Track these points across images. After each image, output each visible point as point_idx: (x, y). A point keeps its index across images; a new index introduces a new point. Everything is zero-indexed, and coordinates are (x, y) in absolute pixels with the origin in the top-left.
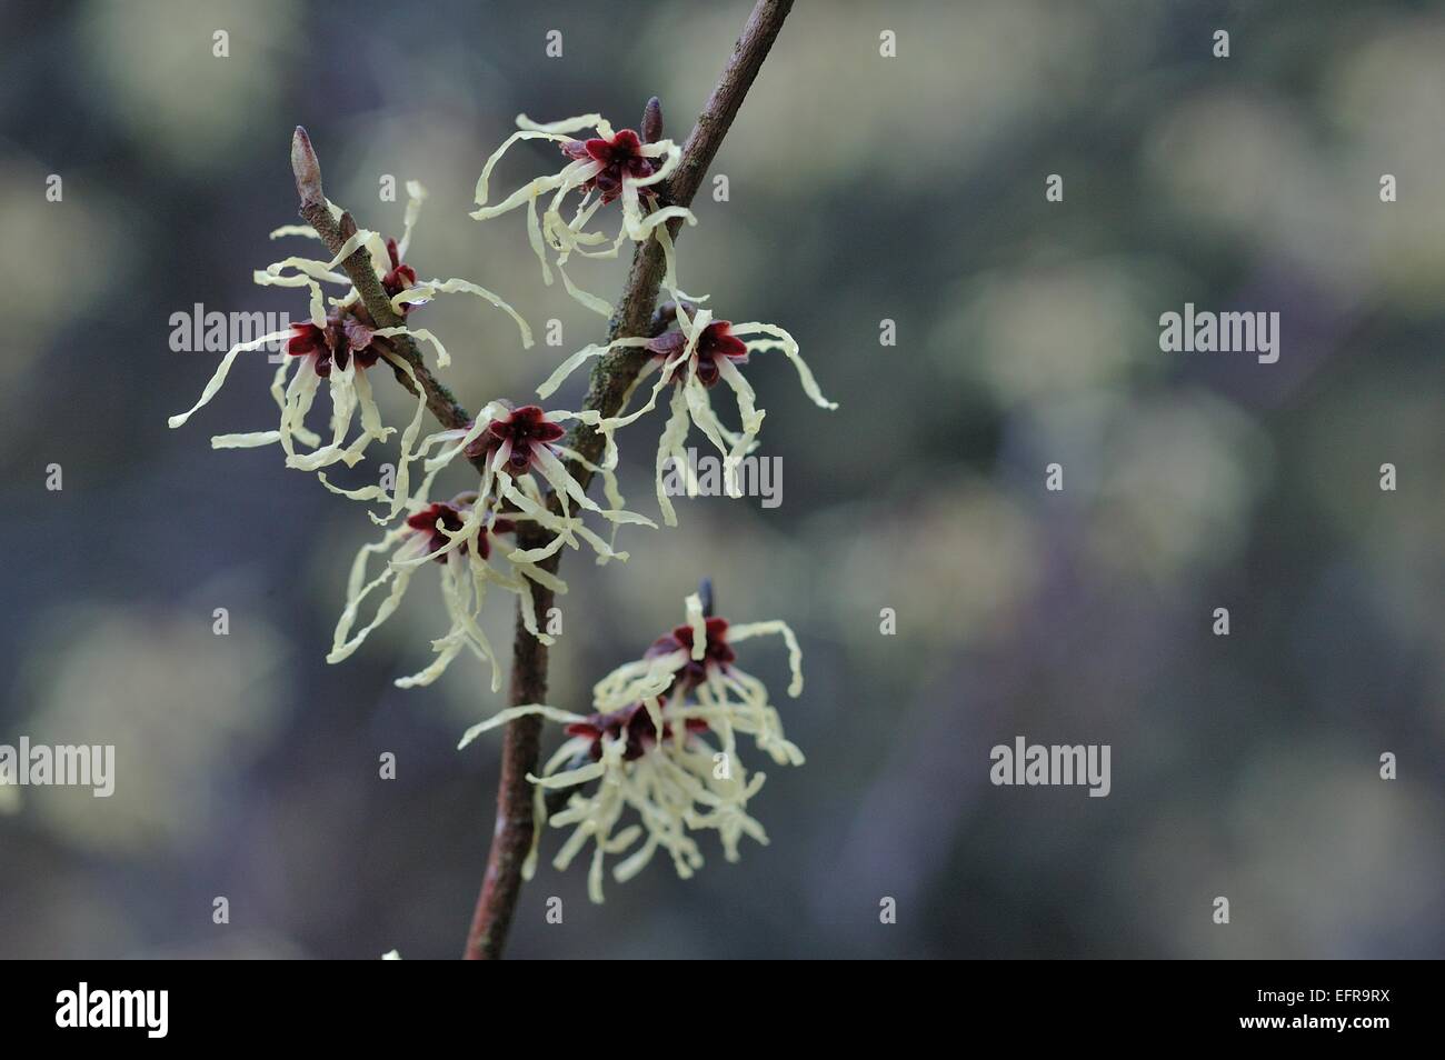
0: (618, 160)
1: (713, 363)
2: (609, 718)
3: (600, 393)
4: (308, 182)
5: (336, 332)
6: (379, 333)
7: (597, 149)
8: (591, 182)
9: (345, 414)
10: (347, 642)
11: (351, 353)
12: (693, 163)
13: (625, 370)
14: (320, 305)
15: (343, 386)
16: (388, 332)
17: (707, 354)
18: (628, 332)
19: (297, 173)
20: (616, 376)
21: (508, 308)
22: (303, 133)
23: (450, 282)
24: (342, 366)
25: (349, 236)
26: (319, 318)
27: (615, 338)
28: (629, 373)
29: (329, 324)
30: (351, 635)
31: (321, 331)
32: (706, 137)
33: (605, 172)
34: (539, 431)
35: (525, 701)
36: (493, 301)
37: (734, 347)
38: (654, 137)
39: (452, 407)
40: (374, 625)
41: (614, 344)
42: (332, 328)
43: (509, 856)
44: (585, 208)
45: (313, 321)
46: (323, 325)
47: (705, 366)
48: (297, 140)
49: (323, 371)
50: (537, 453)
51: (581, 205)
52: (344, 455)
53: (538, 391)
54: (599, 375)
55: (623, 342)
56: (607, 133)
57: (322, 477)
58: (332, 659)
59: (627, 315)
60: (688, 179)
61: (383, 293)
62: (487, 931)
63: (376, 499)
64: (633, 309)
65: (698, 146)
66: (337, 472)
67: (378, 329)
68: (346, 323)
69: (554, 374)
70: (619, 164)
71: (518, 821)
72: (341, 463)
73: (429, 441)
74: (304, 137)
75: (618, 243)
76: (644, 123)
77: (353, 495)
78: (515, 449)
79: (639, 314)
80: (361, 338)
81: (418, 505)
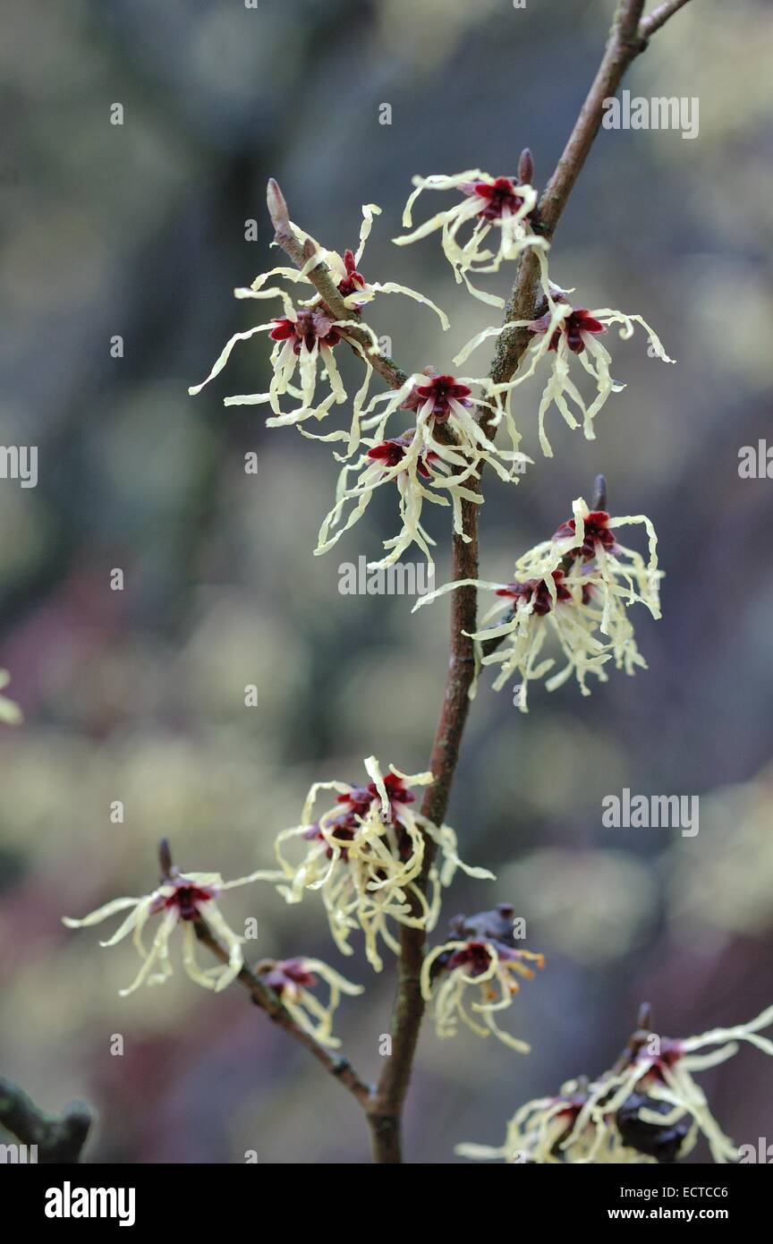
0: (500, 198)
1: (579, 337)
2: (523, 585)
3: (501, 359)
4: (279, 219)
5: (306, 323)
6: (336, 323)
7: (482, 190)
8: (481, 214)
9: (310, 385)
10: (328, 540)
11: (317, 339)
12: (556, 197)
13: (518, 343)
14: (291, 308)
15: (309, 365)
16: (342, 323)
17: (574, 331)
18: (518, 316)
19: (271, 213)
20: (512, 347)
21: (429, 303)
22: (274, 184)
23: (387, 285)
24: (310, 349)
25: (310, 256)
26: (291, 315)
27: (509, 320)
28: (521, 344)
29: (300, 318)
30: (331, 534)
31: (293, 324)
32: (564, 177)
33: (491, 206)
34: (453, 391)
35: (462, 577)
36: (416, 298)
37: (594, 326)
38: (527, 179)
39: (395, 372)
40: (346, 528)
41: (507, 326)
42: (303, 321)
43: (458, 683)
44: (479, 232)
45: (288, 318)
46: (295, 320)
47: (572, 340)
48: (270, 189)
49: (297, 351)
50: (453, 407)
51: (477, 229)
52: (313, 412)
53: (454, 361)
54: (500, 346)
55: (513, 324)
56: (488, 180)
57: (299, 427)
58: (317, 553)
59: (516, 304)
60: (553, 208)
61: (338, 294)
62: (445, 736)
63: (342, 440)
64: (521, 300)
65: (559, 184)
66: (310, 424)
67: (337, 320)
68: (314, 316)
69: (463, 350)
70: (501, 201)
71: (463, 659)
72: (313, 418)
73: (376, 399)
74: (275, 187)
75: (497, 261)
76: (519, 169)
77: (324, 439)
78: (437, 404)
79: (525, 303)
80: (323, 327)
81: (375, 442)
